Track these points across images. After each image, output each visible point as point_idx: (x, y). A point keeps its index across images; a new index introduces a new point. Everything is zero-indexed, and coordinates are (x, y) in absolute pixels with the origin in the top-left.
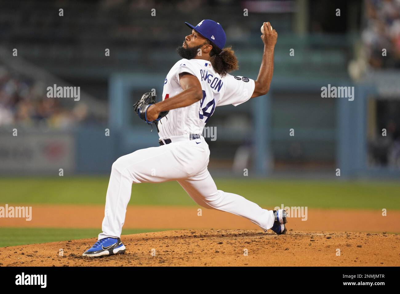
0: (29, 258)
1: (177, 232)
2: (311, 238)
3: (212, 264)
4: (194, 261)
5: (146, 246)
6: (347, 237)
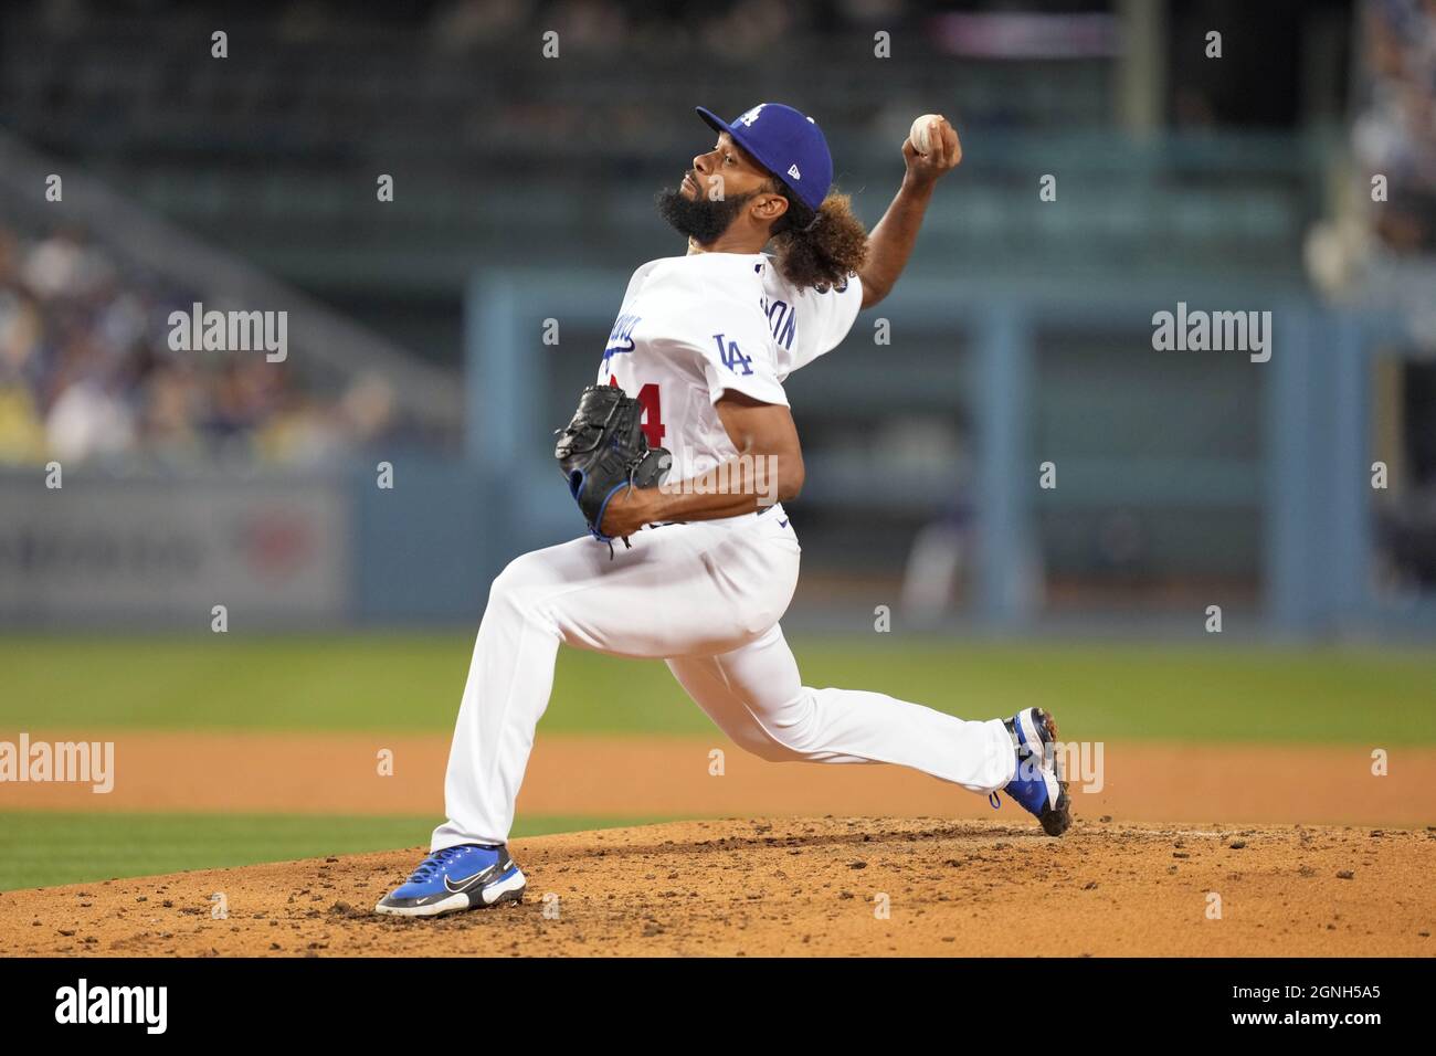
0: (186, 918)
1: (707, 827)
2: (1177, 847)
3: (827, 940)
4: (766, 928)
5: (598, 875)
6: (1301, 844)
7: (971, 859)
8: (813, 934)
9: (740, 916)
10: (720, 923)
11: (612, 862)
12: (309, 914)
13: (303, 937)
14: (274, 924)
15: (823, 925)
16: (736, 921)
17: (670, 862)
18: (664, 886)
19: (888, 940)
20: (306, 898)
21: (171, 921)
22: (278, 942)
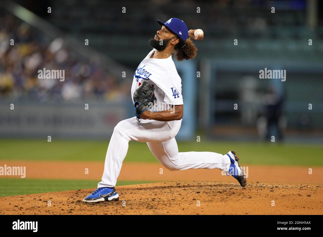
0: (44, 203)
1: (166, 183)
2: (272, 189)
3: (188, 209)
4: (174, 206)
5: (139, 194)
6: (300, 189)
7: (224, 191)
8: (185, 208)
9: (169, 204)
10: (164, 205)
11: (142, 191)
12: (72, 203)
13: (69, 208)
14: (63, 205)
15: (188, 206)
16: (168, 205)
17: (156, 191)
18: (153, 197)
19: (202, 209)
20: (72, 199)
21: (41, 204)
22: (63, 209)
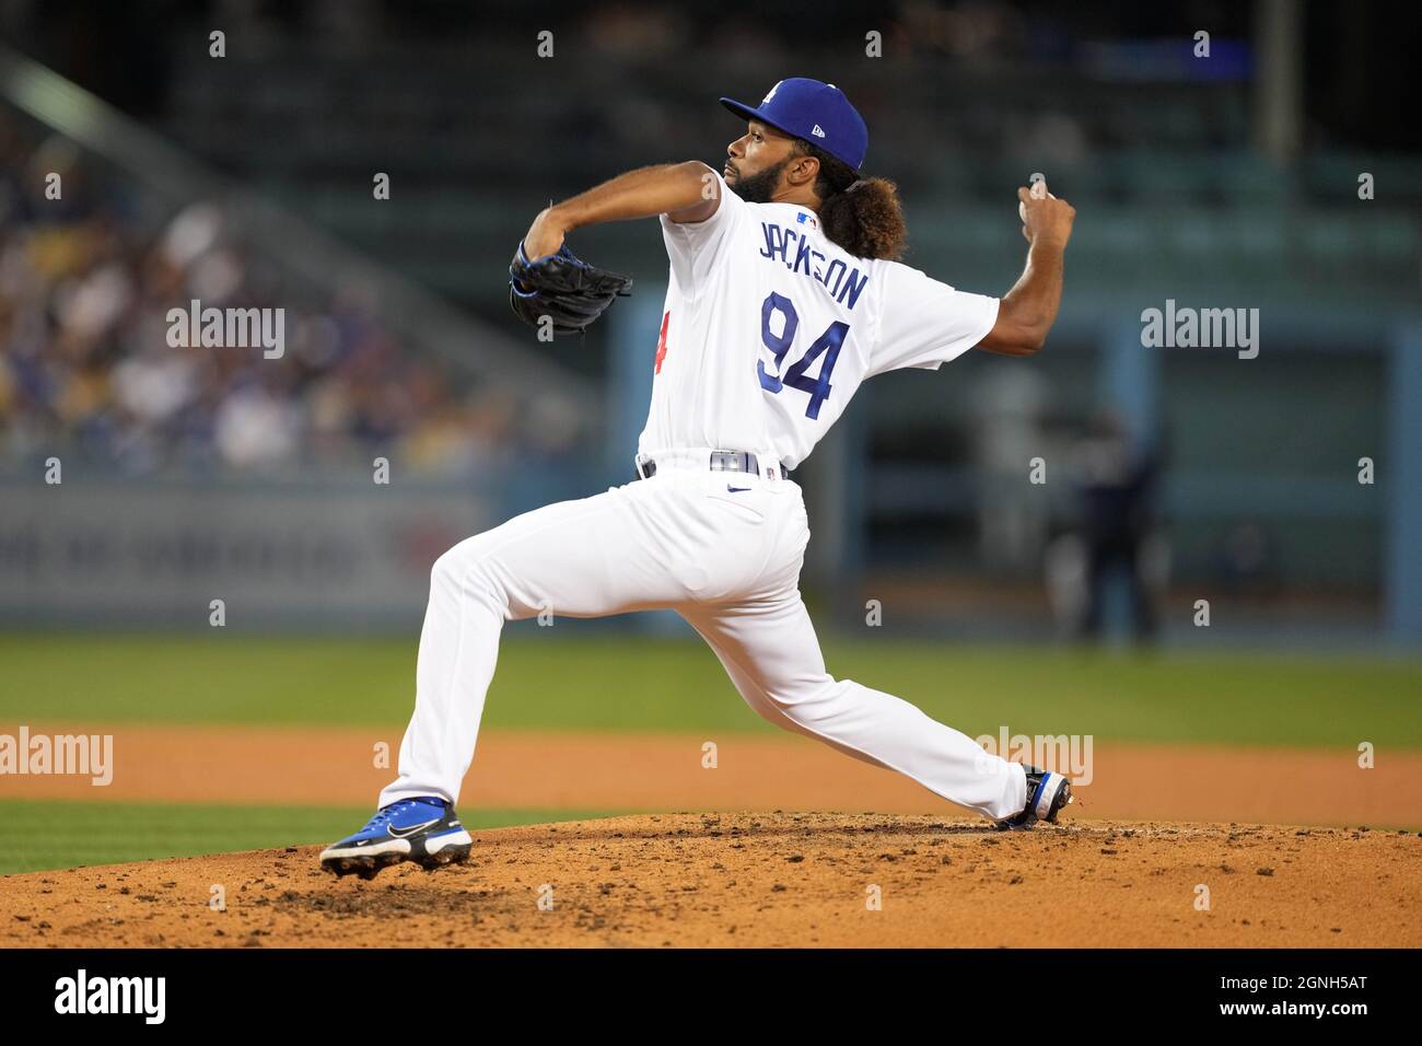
0: (141, 905)
1: (658, 821)
2: (1107, 843)
3: (753, 930)
4: (695, 919)
5: (544, 867)
6: (1228, 842)
7: (906, 853)
8: (739, 925)
9: (673, 907)
10: (652, 914)
12: (258, 902)
13: (248, 924)
15: (752, 916)
16: (668, 912)
17: (616, 855)
18: (606, 877)
19: (812, 931)
20: (260, 886)
21: (126, 907)
22: (223, 930)
